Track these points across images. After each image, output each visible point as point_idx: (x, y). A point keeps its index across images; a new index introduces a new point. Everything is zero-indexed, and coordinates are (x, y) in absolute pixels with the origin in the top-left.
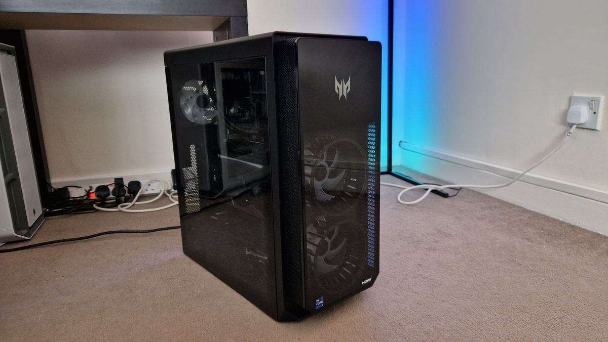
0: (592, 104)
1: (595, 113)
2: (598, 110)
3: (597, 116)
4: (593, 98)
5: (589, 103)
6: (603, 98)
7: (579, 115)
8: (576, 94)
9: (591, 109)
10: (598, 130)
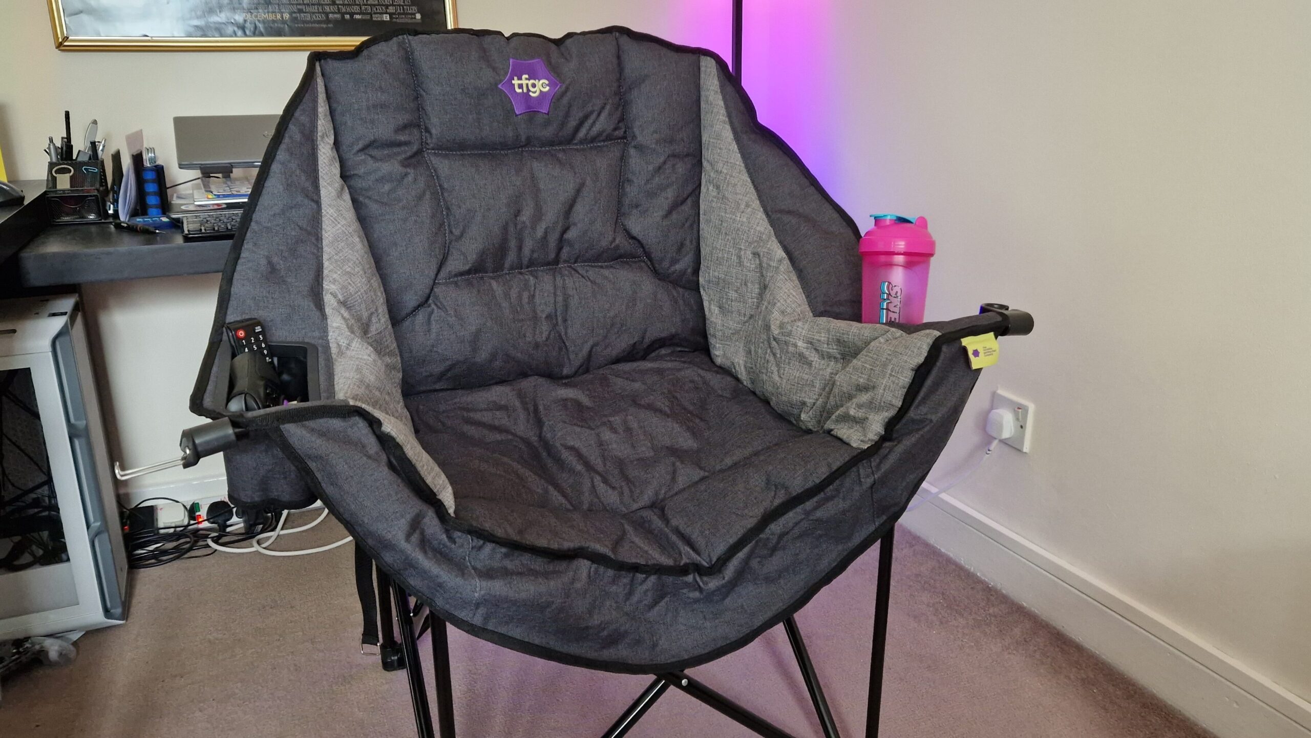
0: (1019, 411)
1: (1022, 427)
2: (1025, 423)
3: (1025, 430)
4: (1021, 404)
5: (1015, 410)
6: (1032, 408)
7: (1000, 428)
8: (1000, 392)
9: (1018, 419)
10: (1026, 453)
